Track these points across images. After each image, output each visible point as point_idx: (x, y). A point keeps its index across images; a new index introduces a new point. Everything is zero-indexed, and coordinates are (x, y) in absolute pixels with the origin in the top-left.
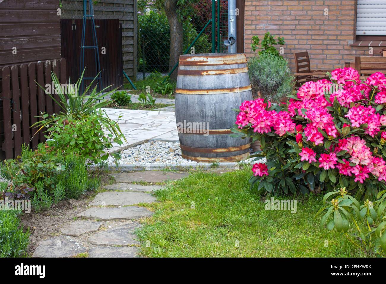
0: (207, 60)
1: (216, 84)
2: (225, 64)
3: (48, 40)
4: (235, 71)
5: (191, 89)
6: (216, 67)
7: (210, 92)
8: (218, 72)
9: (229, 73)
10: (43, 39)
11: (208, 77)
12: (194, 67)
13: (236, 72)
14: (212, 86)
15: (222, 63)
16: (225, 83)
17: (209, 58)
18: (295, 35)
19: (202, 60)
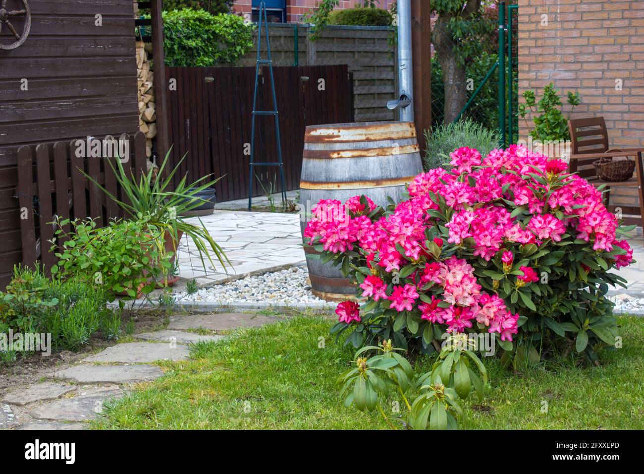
0: (340, 134)
1: (353, 172)
2: (368, 140)
3: (113, 104)
4: (386, 152)
5: (315, 181)
6: (353, 146)
7: (343, 186)
8: (356, 153)
9: (375, 154)
10: (103, 103)
11: (340, 160)
12: (320, 144)
13: (388, 153)
14: (347, 176)
15: (364, 138)
16: (368, 171)
17: (341, 131)
18: (602, 87)
19: (331, 134)
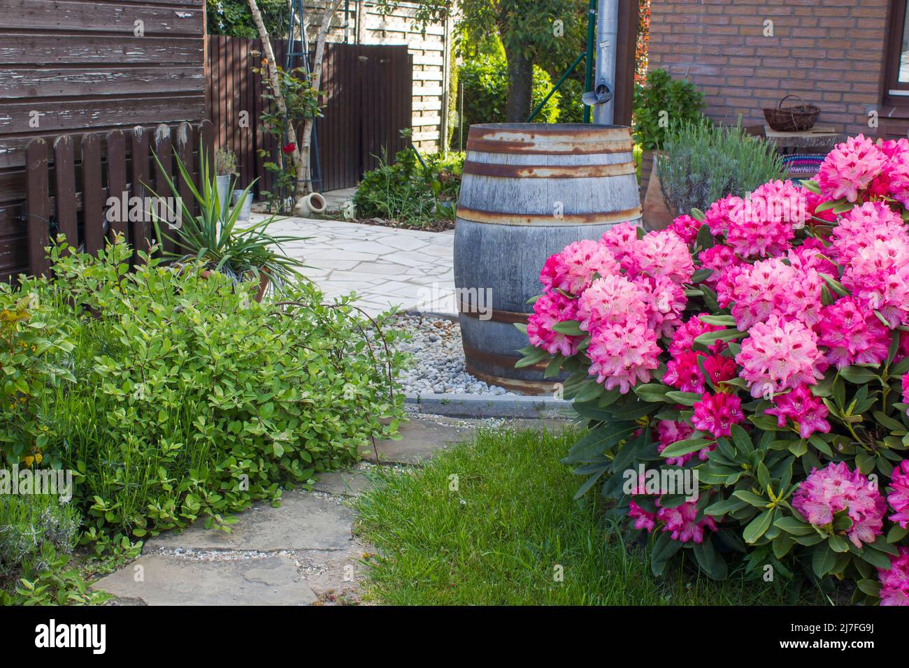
0: (534, 141)
2: (577, 152)
3: (168, 77)
4: (601, 171)
7: (535, 221)
8: (557, 172)
9: (587, 174)
10: (154, 75)
13: (603, 174)
14: (542, 206)
16: (574, 200)
17: (537, 136)
18: (751, 88)
19: (520, 139)
